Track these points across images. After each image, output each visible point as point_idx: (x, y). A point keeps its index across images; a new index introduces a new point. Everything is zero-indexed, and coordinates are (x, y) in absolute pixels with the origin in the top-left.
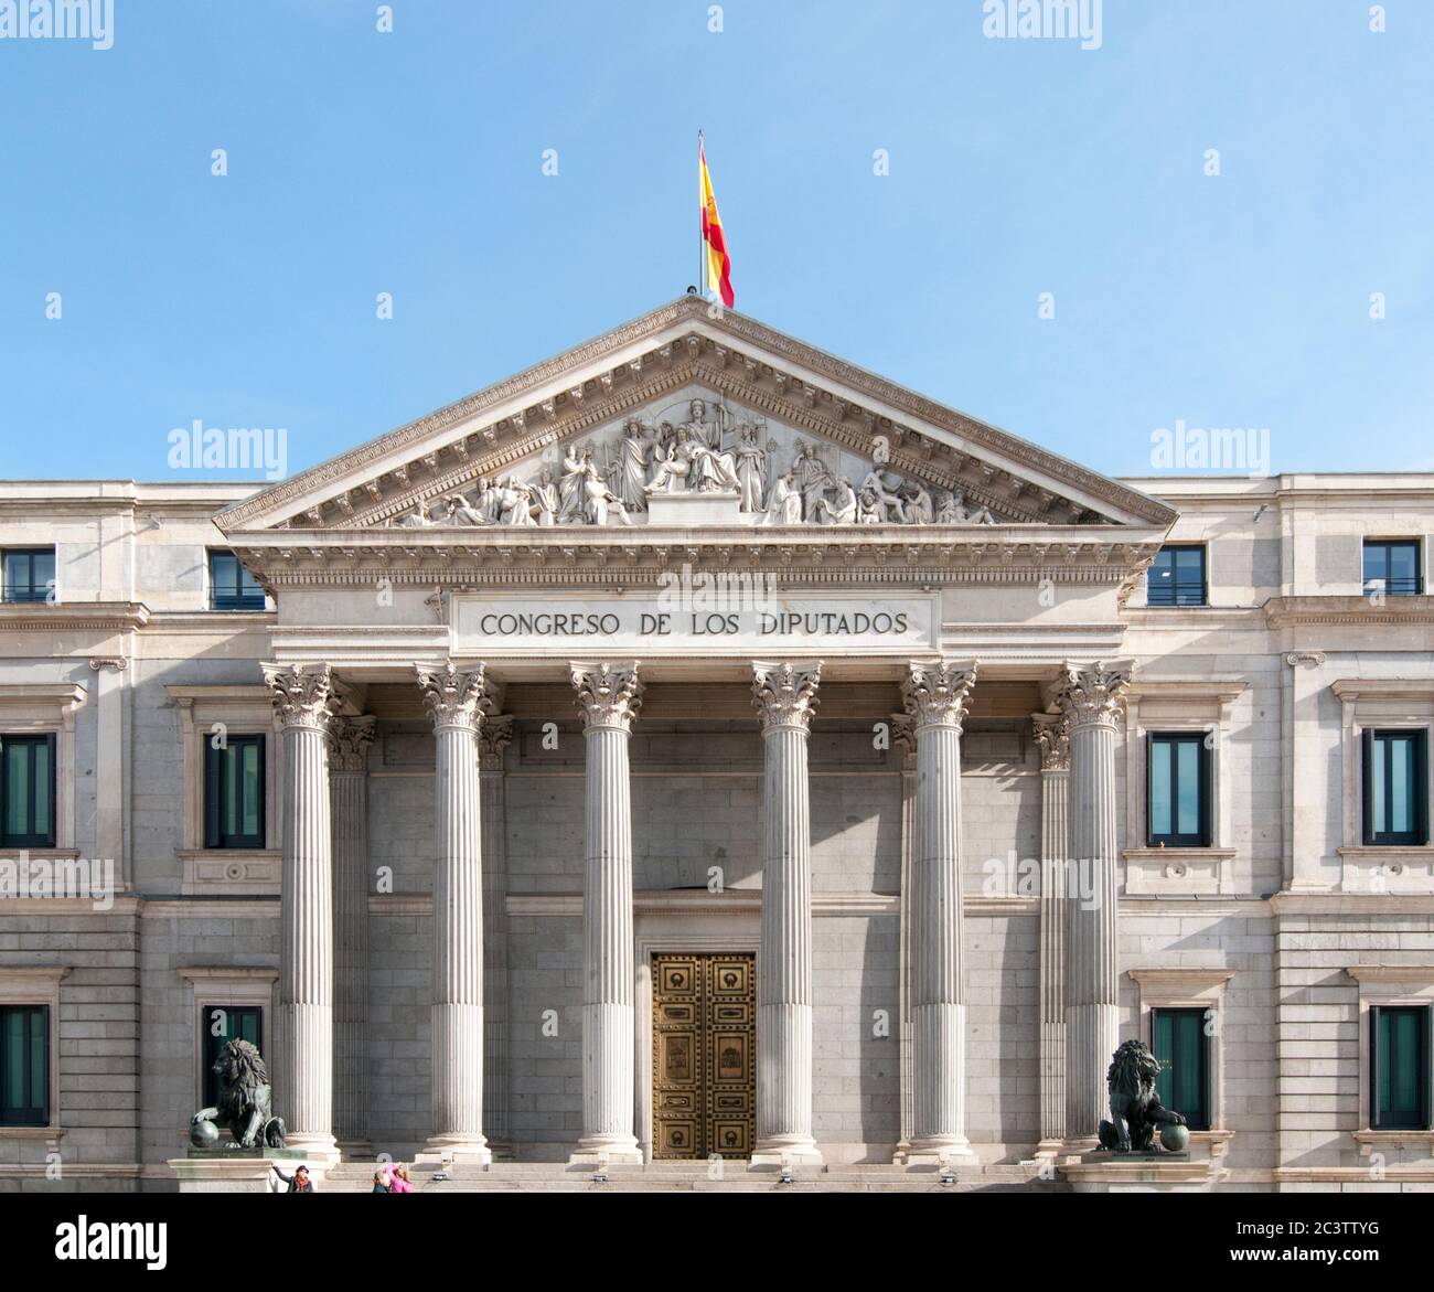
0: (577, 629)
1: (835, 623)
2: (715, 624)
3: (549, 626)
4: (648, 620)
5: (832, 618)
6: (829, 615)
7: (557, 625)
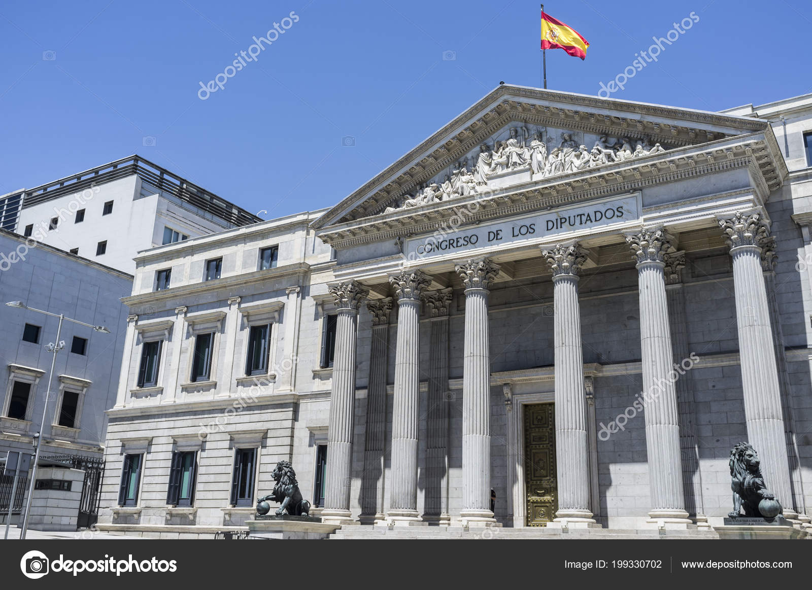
0: (459, 244)
1: (584, 218)
2: (524, 230)
3: (446, 246)
4: (491, 234)
5: (582, 216)
6: (581, 215)
7: (450, 244)
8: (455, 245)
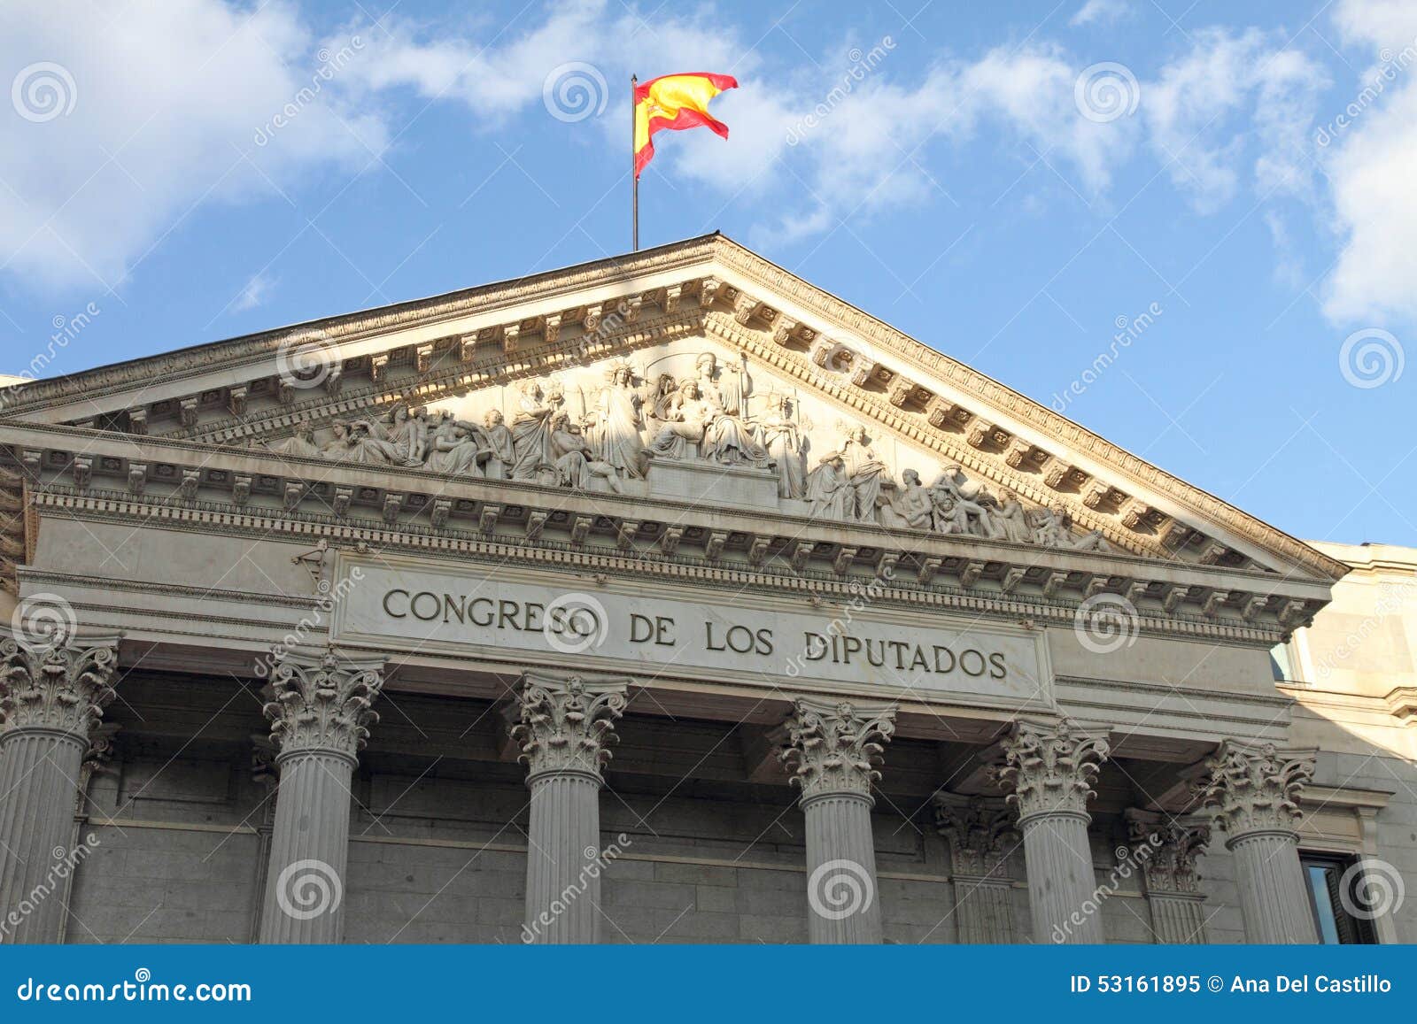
0: (534, 624)
2: (741, 640)
3: (491, 616)
4: (641, 624)
5: (903, 648)
6: (899, 645)
7: (503, 615)
8: (521, 620)
